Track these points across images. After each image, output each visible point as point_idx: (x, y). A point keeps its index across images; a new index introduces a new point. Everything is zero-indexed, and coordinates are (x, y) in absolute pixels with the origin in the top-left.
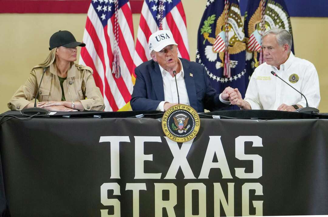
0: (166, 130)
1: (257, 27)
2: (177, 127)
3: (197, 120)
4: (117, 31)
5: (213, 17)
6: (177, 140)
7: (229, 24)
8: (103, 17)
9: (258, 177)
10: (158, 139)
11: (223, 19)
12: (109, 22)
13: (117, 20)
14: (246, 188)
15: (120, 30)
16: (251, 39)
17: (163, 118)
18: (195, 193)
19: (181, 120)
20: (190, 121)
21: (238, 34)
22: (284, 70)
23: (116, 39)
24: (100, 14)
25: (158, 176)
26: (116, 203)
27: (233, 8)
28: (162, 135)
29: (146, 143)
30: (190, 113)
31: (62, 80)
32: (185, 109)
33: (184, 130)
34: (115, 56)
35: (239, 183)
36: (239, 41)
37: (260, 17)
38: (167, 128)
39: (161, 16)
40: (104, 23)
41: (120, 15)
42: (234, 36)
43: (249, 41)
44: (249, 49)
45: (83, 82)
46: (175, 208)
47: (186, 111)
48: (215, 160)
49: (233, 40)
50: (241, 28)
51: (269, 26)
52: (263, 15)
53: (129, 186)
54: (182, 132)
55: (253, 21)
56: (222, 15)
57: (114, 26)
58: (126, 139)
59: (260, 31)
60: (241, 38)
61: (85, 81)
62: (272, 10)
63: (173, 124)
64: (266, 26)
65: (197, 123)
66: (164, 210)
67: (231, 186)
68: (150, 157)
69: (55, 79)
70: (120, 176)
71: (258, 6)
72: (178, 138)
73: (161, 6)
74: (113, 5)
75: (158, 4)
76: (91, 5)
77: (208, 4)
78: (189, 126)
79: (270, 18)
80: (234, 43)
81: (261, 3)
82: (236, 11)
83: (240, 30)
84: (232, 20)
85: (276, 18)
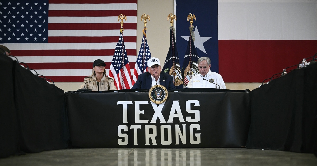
0: (151, 98)
1: (188, 73)
2: (156, 96)
3: (166, 93)
4: (123, 76)
5: (167, 69)
6: (156, 103)
7: (175, 72)
8: (117, 69)
9: (197, 121)
10: (147, 103)
11: (172, 69)
12: (120, 71)
13: (123, 71)
14: (192, 127)
15: (125, 75)
16: (185, 79)
17: (149, 92)
18: (166, 130)
19: (158, 92)
20: (163, 93)
21: (179, 77)
22: (206, 77)
23: (123, 79)
24: (115, 68)
25: (147, 121)
26: (125, 136)
27: (177, 65)
28: (149, 100)
29: (140, 105)
30: (163, 89)
31: (98, 83)
32: (160, 87)
33: (160, 98)
34: (123, 87)
35: (188, 124)
36: (180, 80)
37: (189, 69)
38: (151, 97)
39: (144, 69)
40: (118, 72)
41: (125, 68)
42: (177, 77)
43: (184, 80)
44: (184, 84)
45: (108, 84)
46: (156, 138)
47: (161, 88)
48: (176, 113)
49: (177, 79)
50: (181, 74)
51: (194, 73)
52: (191, 68)
53: (132, 127)
54: (159, 98)
55: (186, 71)
56: (172, 68)
57: (122, 73)
58: (131, 103)
59: (189, 75)
60: (181, 78)
61: (110, 83)
62: (195, 66)
63: (154, 95)
64: (192, 73)
65: (167, 94)
66: (150, 139)
67: (184, 126)
68: (143, 112)
69: (95, 82)
70: (128, 121)
71: (189, 64)
72: (157, 102)
73: (144, 64)
74: (121, 63)
75: (142, 64)
76: (111, 64)
77: (165, 63)
78: (162, 96)
79: (194, 69)
80: (177, 81)
81: (190, 62)
82: (178, 66)
83: (180, 75)
84: (177, 70)
85: (197, 69)
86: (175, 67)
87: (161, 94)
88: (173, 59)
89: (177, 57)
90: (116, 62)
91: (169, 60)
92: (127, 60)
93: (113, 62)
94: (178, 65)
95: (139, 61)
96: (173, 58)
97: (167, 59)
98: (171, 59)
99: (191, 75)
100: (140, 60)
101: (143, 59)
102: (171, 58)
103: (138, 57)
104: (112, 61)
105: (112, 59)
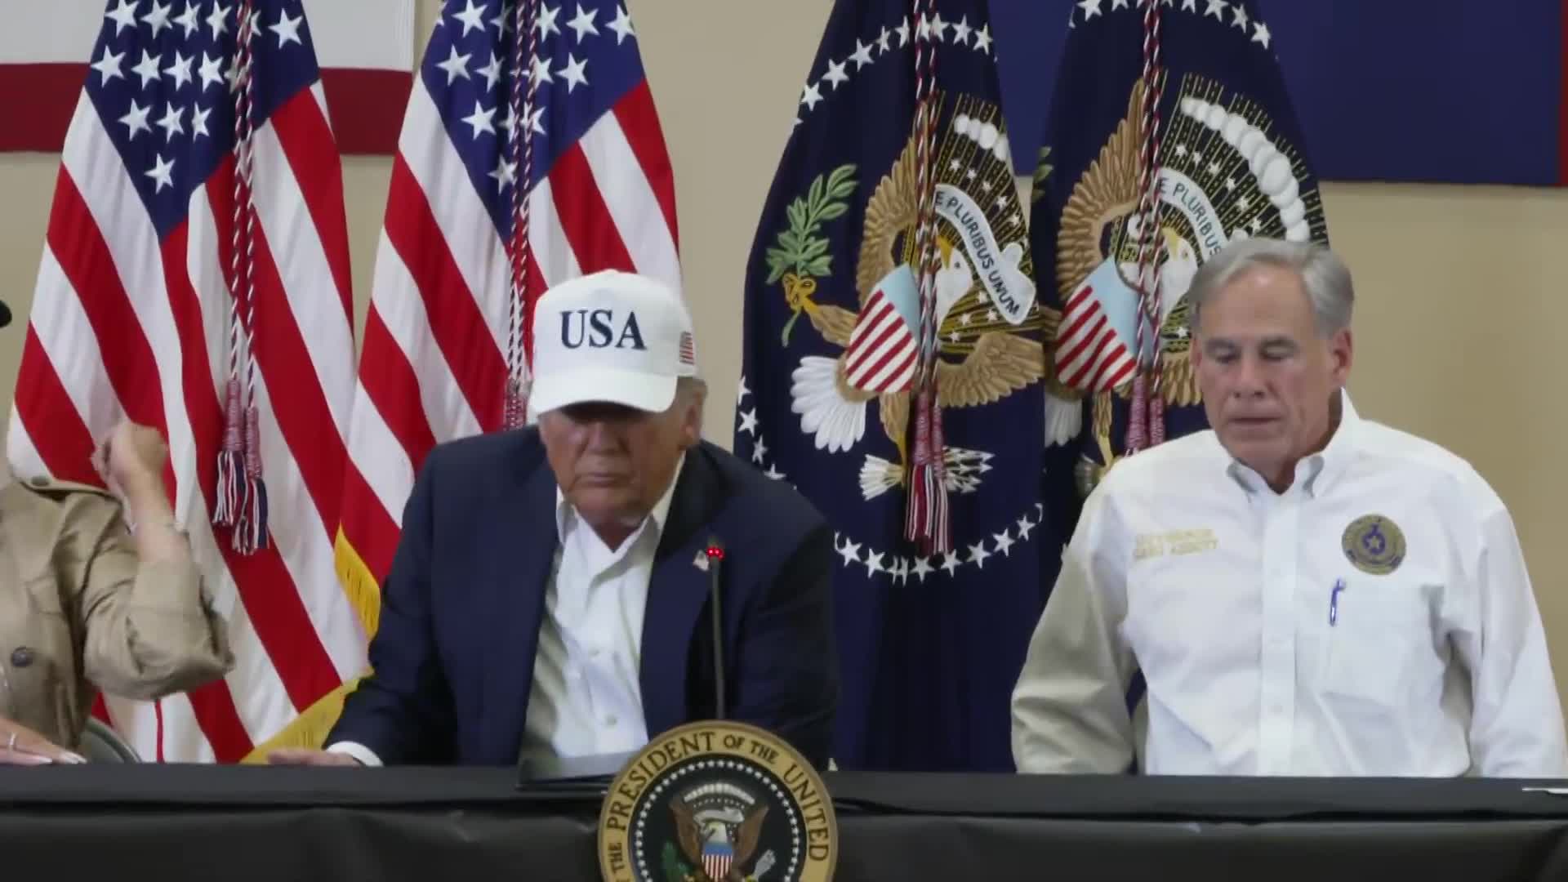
1: (1111, 241)
2: (694, 866)
3: (817, 823)
4: (244, 260)
5: (840, 180)
8: (162, 172)
12: (199, 202)
13: (246, 191)
15: (263, 256)
16: (1076, 314)
17: (606, 813)
19: (719, 824)
21: (999, 286)
23: (242, 310)
24: (137, 154)
27: (963, 124)
30: (775, 779)
32: (743, 751)
34: (233, 415)
36: (1001, 325)
37: (1130, 176)
38: (627, 875)
39: (518, 172)
40: (167, 215)
41: (266, 158)
42: (973, 293)
43: (1063, 328)
44: (1065, 376)
47: (747, 762)
49: (965, 319)
50: (1016, 251)
51: (1188, 233)
52: (1151, 165)
56: (897, 166)
57: (225, 227)
59: (1130, 269)
60: (1014, 308)
62: (1205, 139)
63: (669, 847)
64: (1169, 233)
65: (820, 839)
71: (1124, 113)
73: (520, 111)
74: (220, 98)
75: (501, 98)
76: (84, 97)
77: (812, 96)
78: (767, 861)
79: (1193, 189)
80: (970, 339)
81: (1141, 92)
82: (986, 144)
83: (1009, 262)
84: (962, 196)
85: (1231, 184)
86: (938, 158)
87: (752, 838)
88: (911, 46)
89: (975, 25)
90: (148, 69)
91: (862, 55)
92: (304, 49)
93: (110, 66)
94: (988, 137)
95: (455, 65)
96: (924, 28)
97: (835, 45)
98: (884, 44)
99: (1147, 259)
100: (478, 45)
101: (510, 37)
102: (894, 39)
103: (446, 14)
104: (98, 56)
105: (100, 23)
